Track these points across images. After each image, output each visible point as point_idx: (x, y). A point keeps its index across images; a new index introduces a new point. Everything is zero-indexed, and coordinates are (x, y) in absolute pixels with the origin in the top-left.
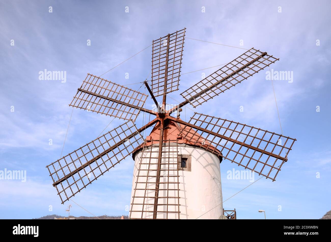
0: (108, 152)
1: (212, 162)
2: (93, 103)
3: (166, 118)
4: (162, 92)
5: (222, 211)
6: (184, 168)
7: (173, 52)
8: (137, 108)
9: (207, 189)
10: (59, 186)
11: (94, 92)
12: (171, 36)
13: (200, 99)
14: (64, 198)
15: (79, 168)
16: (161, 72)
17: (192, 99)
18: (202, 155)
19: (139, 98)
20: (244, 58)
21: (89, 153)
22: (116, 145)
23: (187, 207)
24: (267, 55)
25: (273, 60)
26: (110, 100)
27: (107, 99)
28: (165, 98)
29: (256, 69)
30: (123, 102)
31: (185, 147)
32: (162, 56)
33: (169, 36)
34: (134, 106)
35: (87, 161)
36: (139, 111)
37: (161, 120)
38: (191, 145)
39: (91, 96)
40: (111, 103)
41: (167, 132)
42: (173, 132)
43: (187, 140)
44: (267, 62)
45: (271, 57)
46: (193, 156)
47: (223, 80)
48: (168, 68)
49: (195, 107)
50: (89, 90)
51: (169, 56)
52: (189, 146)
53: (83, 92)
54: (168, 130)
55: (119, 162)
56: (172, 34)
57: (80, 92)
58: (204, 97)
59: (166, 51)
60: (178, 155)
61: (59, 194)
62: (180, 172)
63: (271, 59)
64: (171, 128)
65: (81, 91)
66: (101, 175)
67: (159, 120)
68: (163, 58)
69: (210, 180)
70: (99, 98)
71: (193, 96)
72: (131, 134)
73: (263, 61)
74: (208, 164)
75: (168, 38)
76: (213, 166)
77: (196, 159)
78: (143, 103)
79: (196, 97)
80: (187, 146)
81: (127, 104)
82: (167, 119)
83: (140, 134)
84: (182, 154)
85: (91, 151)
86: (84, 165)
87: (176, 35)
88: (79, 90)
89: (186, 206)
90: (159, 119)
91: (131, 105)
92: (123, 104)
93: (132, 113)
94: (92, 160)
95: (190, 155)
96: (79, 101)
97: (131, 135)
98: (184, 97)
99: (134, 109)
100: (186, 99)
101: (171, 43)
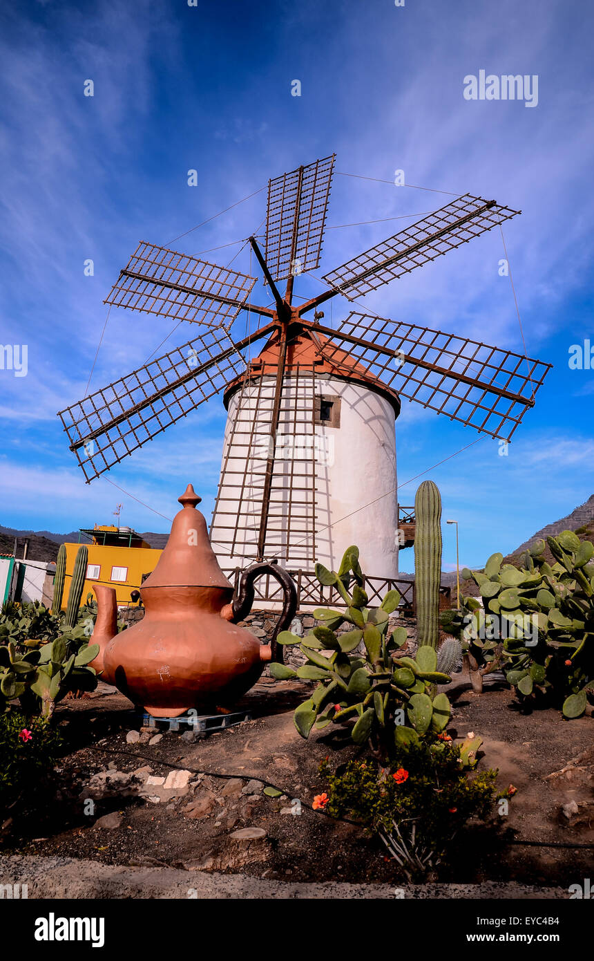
0: (174, 388)
1: (381, 413)
2: (149, 297)
3: (293, 321)
4: (286, 274)
5: (396, 508)
6: (326, 422)
7: (310, 198)
8: (233, 303)
9: (369, 464)
11: (151, 276)
12: (305, 170)
13: (362, 285)
15: (119, 418)
17: (345, 286)
18: (361, 399)
19: (239, 283)
20: (451, 212)
21: (137, 388)
22: (190, 374)
23: (331, 495)
24: (497, 206)
25: (509, 214)
26: (183, 290)
27: (175, 288)
28: (290, 285)
29: (476, 229)
30: (206, 293)
31: (329, 380)
33: (302, 169)
34: (228, 299)
35: (134, 404)
36: (238, 309)
37: (282, 326)
38: (341, 377)
39: (145, 283)
40: (184, 295)
41: (294, 351)
42: (306, 351)
43: (334, 368)
44: (496, 218)
45: (505, 208)
46: (344, 399)
47: (409, 251)
48: (298, 228)
49: (351, 300)
50: (142, 274)
51: (300, 205)
52: (336, 379)
53: (130, 276)
54: (296, 346)
55: (195, 407)
56: (307, 167)
57: (125, 277)
58: (370, 281)
59: (295, 198)
60: (315, 396)
61: (81, 465)
62: (318, 429)
63: (504, 212)
64: (301, 343)
65: (126, 274)
66: (161, 430)
67: (279, 325)
68: (289, 210)
69: (377, 446)
70: (159, 288)
71: (347, 280)
72: (221, 352)
73: (489, 216)
74: (373, 415)
75: (300, 174)
76: (382, 421)
77: (350, 404)
78: (246, 293)
79: (353, 282)
80: (333, 378)
81: (215, 296)
82: (295, 323)
83: (240, 354)
84: (323, 393)
85: (141, 386)
86: (128, 413)
87: (316, 168)
88: (124, 273)
89: (328, 495)
90: (278, 323)
91: (223, 298)
92: (207, 297)
93: (225, 313)
94: (143, 403)
95: (339, 397)
96: (123, 293)
97: (219, 356)
98: (330, 283)
99: (228, 306)
100: (334, 286)
101: (304, 182)
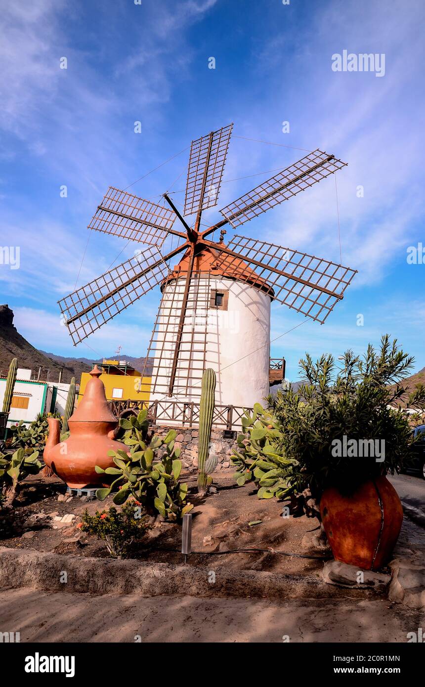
0: (126, 286)
2: (114, 224)
3: (199, 242)
4: (197, 209)
6: (219, 307)
7: (215, 156)
8: (164, 229)
9: (247, 333)
10: (71, 325)
11: (116, 210)
12: (214, 135)
13: (242, 217)
14: (77, 340)
16: (198, 183)
17: (233, 217)
18: (244, 290)
22: (136, 277)
23: (221, 354)
24: (335, 159)
25: (340, 165)
26: (134, 220)
27: (130, 219)
28: (199, 216)
29: (318, 177)
30: (148, 222)
31: (222, 279)
32: (201, 162)
33: (212, 134)
34: (161, 227)
36: (165, 233)
37: (192, 245)
38: (229, 278)
39: (112, 215)
42: (207, 261)
43: (224, 271)
44: (332, 168)
45: (339, 161)
46: (231, 291)
47: (275, 193)
49: (235, 228)
50: (110, 208)
51: (209, 160)
52: (226, 279)
53: (103, 210)
54: (201, 257)
55: (138, 298)
56: (216, 132)
57: (100, 211)
58: (247, 214)
59: (206, 155)
60: (212, 290)
61: (71, 334)
63: (338, 164)
65: (101, 209)
68: (202, 164)
69: (253, 321)
70: (121, 218)
71: (234, 213)
74: (252, 301)
75: (211, 137)
77: (235, 294)
78: (171, 222)
79: (238, 214)
80: (224, 278)
81: (154, 224)
82: (201, 243)
83: (166, 263)
84: (217, 288)
85: (106, 284)
87: (221, 133)
88: (99, 208)
89: (219, 353)
90: (189, 243)
91: (157, 226)
92: (149, 225)
93: (159, 236)
95: (228, 290)
96: (99, 221)
97: (154, 265)
98: (224, 215)
99: (161, 231)
100: (226, 218)
101: (213, 143)
